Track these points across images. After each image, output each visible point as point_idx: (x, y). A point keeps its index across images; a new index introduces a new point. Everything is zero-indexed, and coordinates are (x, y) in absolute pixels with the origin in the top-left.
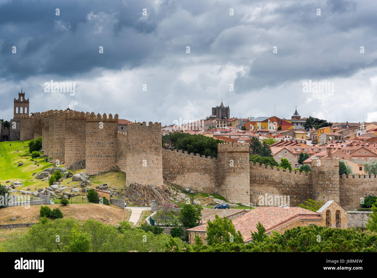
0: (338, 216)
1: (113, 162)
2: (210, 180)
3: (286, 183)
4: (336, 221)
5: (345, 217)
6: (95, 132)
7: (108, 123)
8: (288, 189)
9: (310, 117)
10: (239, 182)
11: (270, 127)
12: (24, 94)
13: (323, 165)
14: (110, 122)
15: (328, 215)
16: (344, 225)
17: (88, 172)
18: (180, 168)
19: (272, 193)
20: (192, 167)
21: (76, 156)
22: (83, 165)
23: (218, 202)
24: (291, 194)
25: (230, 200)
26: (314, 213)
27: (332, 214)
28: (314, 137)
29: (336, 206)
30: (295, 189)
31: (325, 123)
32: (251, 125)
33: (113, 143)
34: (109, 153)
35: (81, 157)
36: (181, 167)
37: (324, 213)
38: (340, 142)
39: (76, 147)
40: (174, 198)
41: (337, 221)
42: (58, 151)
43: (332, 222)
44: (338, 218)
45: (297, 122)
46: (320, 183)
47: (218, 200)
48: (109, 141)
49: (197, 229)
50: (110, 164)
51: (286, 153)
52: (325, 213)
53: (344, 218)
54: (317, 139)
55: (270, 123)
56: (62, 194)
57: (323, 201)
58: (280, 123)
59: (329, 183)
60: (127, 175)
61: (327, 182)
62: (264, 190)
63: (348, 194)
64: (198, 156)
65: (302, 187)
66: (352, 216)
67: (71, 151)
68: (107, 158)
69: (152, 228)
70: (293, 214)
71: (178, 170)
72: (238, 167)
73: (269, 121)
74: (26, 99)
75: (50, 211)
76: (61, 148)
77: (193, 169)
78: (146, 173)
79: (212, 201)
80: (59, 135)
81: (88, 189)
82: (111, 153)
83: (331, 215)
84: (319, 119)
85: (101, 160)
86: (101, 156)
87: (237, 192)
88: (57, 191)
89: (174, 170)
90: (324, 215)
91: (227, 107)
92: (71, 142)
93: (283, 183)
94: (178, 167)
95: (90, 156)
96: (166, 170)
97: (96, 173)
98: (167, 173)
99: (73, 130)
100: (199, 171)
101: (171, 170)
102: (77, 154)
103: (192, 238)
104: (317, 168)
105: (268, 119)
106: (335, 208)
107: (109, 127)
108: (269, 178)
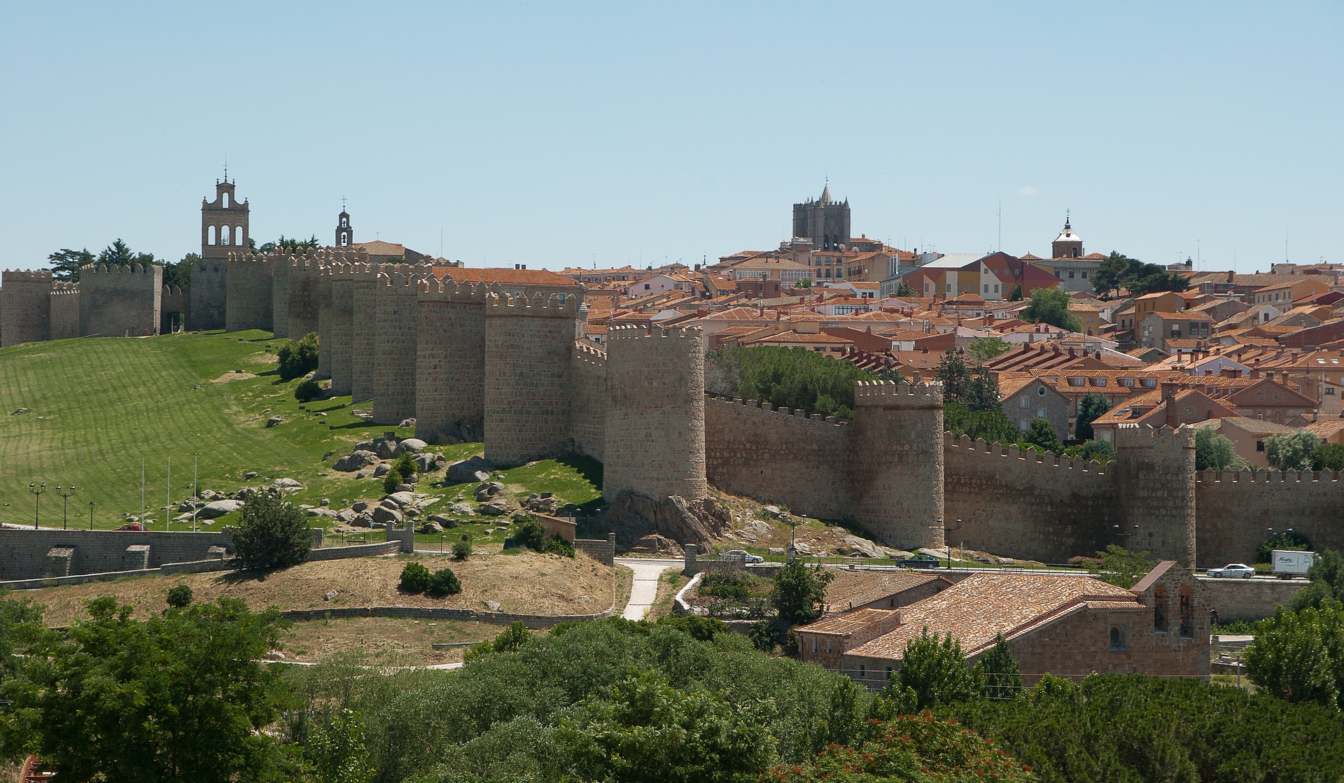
0: (1187, 599)
1: (561, 428)
2: (834, 483)
3: (1043, 493)
4: (1182, 612)
5: (1206, 604)
6: (512, 345)
7: (548, 321)
8: (1049, 509)
9: (1113, 254)
10: (914, 492)
11: (986, 286)
12: (233, 187)
13: (1151, 444)
14: (552, 317)
15: (1160, 597)
16: (1202, 623)
17: (493, 456)
18: (751, 449)
19: (1006, 519)
20: (784, 447)
21: (448, 407)
22: (469, 433)
23: (858, 546)
24: (1058, 522)
25: (888, 538)
26: (1124, 592)
27: (1171, 596)
28: (1123, 321)
29: (1182, 575)
30: (1069, 510)
31: (1158, 275)
32: (927, 280)
33: (560, 376)
34: (551, 404)
35: (463, 408)
36: (754, 447)
37: (1150, 592)
38: (1203, 352)
39: (447, 379)
40: (736, 534)
41: (1185, 612)
42: (388, 385)
43: (1170, 615)
44: (1188, 605)
45: (1070, 268)
46: (1141, 493)
47: (857, 539)
48: (548, 371)
49: (820, 628)
50: (551, 435)
51: (1041, 393)
52: (1153, 594)
53: (1204, 606)
54: (1133, 328)
55: (986, 272)
56: (424, 518)
57: (1150, 543)
58: (1017, 272)
59: (1165, 495)
60: (605, 467)
61: (1159, 494)
62: (983, 511)
63: (1219, 525)
64: (801, 416)
65: (1090, 503)
66: (1230, 590)
67: (436, 391)
68: (545, 416)
69: (701, 622)
70: (1070, 594)
71: (744, 455)
72: (911, 448)
73: (983, 266)
74: (240, 200)
75: (426, 575)
76: (396, 380)
77: (787, 452)
78: (661, 467)
79: (840, 543)
80: (393, 342)
81: (499, 505)
82: (557, 403)
83: (1168, 597)
84: (1141, 260)
85: (527, 421)
86: (528, 412)
87: (910, 517)
88: (408, 508)
89: (735, 455)
90: (1151, 597)
91: (843, 202)
92: (435, 367)
93: (1036, 492)
94: (745, 445)
95: (498, 412)
96: (713, 454)
97: (514, 459)
98: (715, 462)
99: (442, 332)
100: (802, 459)
101: (726, 454)
102: (451, 400)
103: (808, 652)
104: (1132, 452)
105: (979, 261)
106: (1179, 580)
107: (550, 332)
108: (998, 477)
